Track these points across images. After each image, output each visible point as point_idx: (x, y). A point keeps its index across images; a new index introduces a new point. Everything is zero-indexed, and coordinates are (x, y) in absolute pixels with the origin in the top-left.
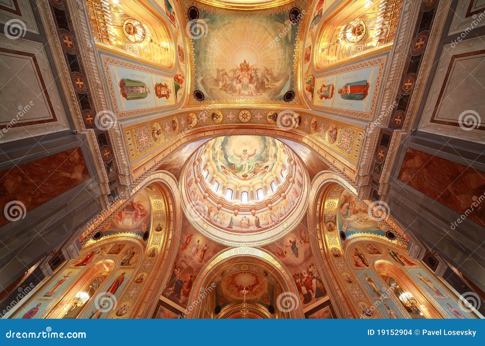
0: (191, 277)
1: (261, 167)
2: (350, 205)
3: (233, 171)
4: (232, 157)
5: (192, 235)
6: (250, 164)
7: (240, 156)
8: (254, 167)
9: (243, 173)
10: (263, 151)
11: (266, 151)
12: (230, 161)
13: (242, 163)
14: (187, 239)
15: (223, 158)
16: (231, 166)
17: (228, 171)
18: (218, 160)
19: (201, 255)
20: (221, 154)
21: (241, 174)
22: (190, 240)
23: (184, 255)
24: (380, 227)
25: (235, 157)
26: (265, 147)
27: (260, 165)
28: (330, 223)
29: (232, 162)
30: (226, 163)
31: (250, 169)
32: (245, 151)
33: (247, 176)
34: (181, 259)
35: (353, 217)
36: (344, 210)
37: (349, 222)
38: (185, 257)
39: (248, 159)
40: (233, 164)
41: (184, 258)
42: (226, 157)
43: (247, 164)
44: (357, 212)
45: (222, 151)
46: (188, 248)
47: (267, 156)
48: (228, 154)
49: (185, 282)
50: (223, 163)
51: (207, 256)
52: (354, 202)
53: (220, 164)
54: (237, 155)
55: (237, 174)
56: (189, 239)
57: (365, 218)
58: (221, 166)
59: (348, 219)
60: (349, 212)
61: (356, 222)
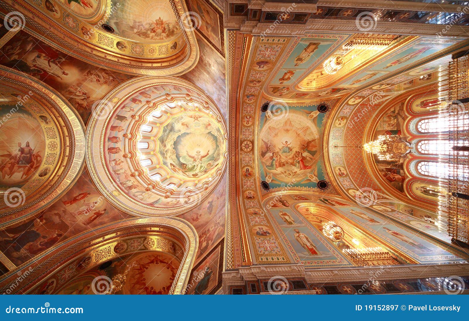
0: (60, 235)
1: (212, 166)
2: (274, 156)
3: (183, 170)
4: (184, 158)
5: (89, 194)
6: (202, 164)
7: (193, 157)
8: (206, 167)
9: (194, 173)
10: (215, 151)
11: (218, 151)
12: (182, 161)
13: (194, 164)
14: (80, 195)
15: (174, 157)
16: (183, 166)
17: (177, 170)
18: (168, 157)
19: (91, 217)
20: (173, 153)
21: (191, 173)
22: (83, 198)
23: (63, 209)
24: (310, 179)
25: (188, 158)
26: (217, 146)
27: (212, 164)
28: (248, 167)
29: (185, 162)
30: (177, 162)
31: (202, 169)
32: (199, 152)
33: (197, 175)
34: (56, 212)
35: (279, 170)
36: (267, 161)
37: (275, 175)
38: (64, 212)
39: (201, 160)
40: (184, 164)
41: (61, 213)
42: (178, 157)
43: (200, 165)
44: (284, 165)
45: (174, 150)
46: (74, 205)
47: (218, 155)
48: (180, 154)
49: (44, 237)
50: (174, 162)
51: (100, 221)
52: (278, 152)
53: (169, 161)
54: (190, 156)
55: (187, 173)
56: (82, 196)
57: (294, 172)
58: (171, 164)
59: (274, 171)
60: (274, 162)
61: (283, 175)
